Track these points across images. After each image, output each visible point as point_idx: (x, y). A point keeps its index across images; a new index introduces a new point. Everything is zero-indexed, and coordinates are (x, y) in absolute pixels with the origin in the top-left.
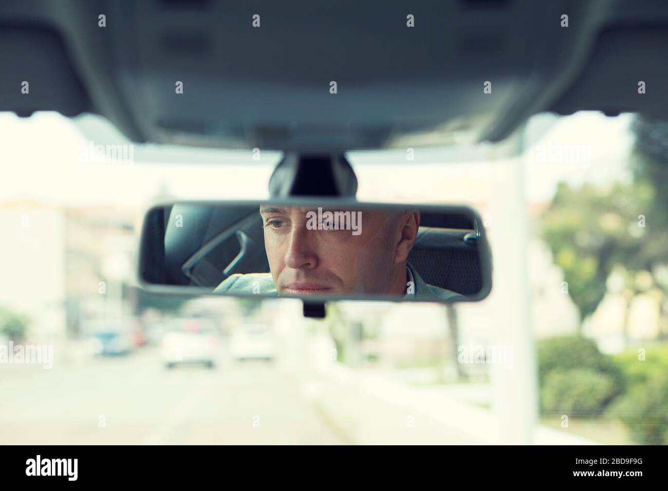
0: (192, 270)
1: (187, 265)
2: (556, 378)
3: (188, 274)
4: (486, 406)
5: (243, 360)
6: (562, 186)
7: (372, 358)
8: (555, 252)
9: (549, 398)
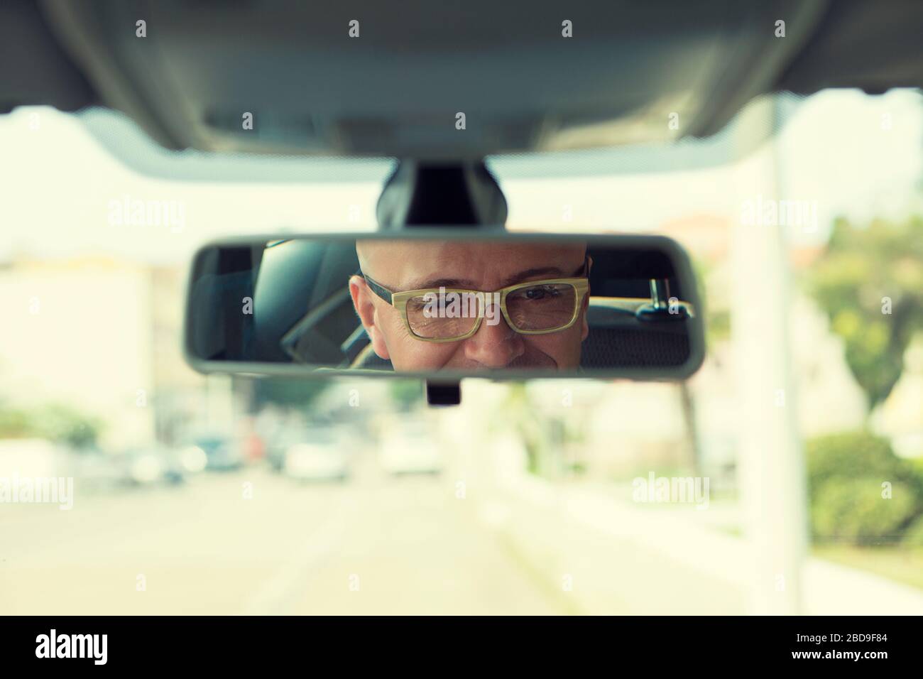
0: (295, 345)
1: (289, 338)
2: (834, 492)
3: (290, 351)
4: (735, 532)
5: (400, 475)
6: (840, 223)
7: (579, 468)
8: (832, 315)
9: (824, 520)
